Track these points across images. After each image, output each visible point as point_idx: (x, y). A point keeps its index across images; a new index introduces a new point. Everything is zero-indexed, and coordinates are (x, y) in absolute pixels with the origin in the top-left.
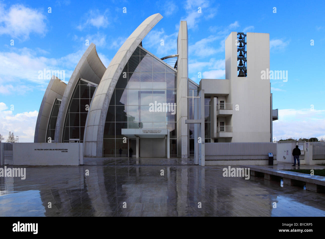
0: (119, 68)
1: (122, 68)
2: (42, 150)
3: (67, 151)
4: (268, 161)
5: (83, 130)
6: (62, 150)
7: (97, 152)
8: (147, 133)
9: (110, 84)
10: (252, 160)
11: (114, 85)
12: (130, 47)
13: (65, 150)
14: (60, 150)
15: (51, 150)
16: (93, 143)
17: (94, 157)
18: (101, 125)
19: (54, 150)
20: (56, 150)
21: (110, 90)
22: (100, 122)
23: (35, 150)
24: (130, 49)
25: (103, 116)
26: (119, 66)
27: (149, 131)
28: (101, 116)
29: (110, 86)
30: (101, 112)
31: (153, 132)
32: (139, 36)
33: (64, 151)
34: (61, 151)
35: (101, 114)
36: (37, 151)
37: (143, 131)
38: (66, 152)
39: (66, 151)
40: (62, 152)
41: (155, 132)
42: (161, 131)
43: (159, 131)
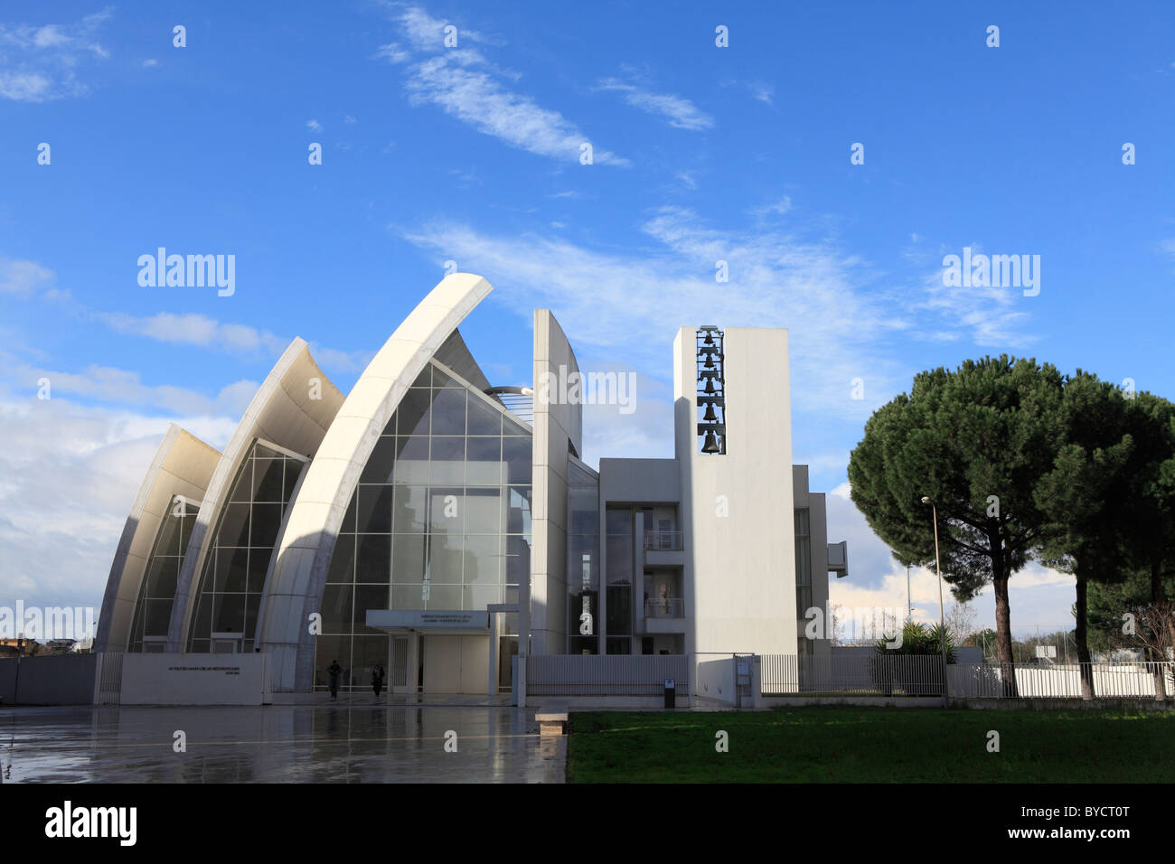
0: (371, 430)
1: (377, 430)
2: (184, 669)
3: (238, 671)
4: (663, 698)
5: (255, 602)
6: (228, 669)
7: (298, 676)
8: (434, 623)
9: (344, 477)
10: (635, 695)
11: (354, 480)
12: (402, 373)
13: (235, 669)
14: (223, 669)
15: (204, 669)
16: (288, 648)
17: (286, 692)
18: (313, 595)
19: (209, 669)
20: (215, 669)
21: (343, 494)
22: (309, 587)
23: (171, 669)
24: (400, 378)
25: (319, 569)
26: (369, 426)
27: (438, 616)
28: (313, 567)
29: (342, 483)
30: (315, 558)
31: (450, 621)
32: (427, 341)
33: (232, 671)
34: (224, 672)
35: (314, 562)
37: (423, 616)
38: (236, 675)
39: (236, 673)
40: (227, 673)
41: (455, 618)
42: (470, 617)
43: (465, 617)
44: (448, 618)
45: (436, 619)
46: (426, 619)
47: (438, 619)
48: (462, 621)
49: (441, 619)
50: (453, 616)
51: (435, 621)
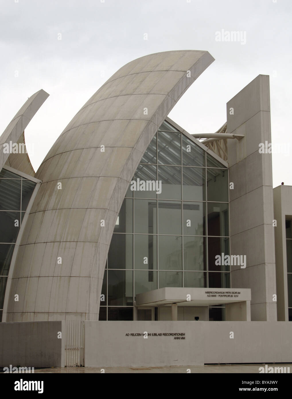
3: (184, 336)
6: (175, 334)
8: (215, 298)
13: (181, 335)
14: (171, 334)
15: (155, 335)
19: (160, 335)
20: (165, 334)
31: (225, 296)
33: (179, 336)
34: (173, 337)
36: (130, 337)
38: (183, 340)
40: (175, 338)
41: (229, 294)
42: (239, 293)
43: (236, 293)
44: (224, 294)
45: (216, 294)
46: (209, 294)
47: (217, 295)
48: (233, 296)
49: (219, 294)
50: (227, 293)
51: (215, 296)
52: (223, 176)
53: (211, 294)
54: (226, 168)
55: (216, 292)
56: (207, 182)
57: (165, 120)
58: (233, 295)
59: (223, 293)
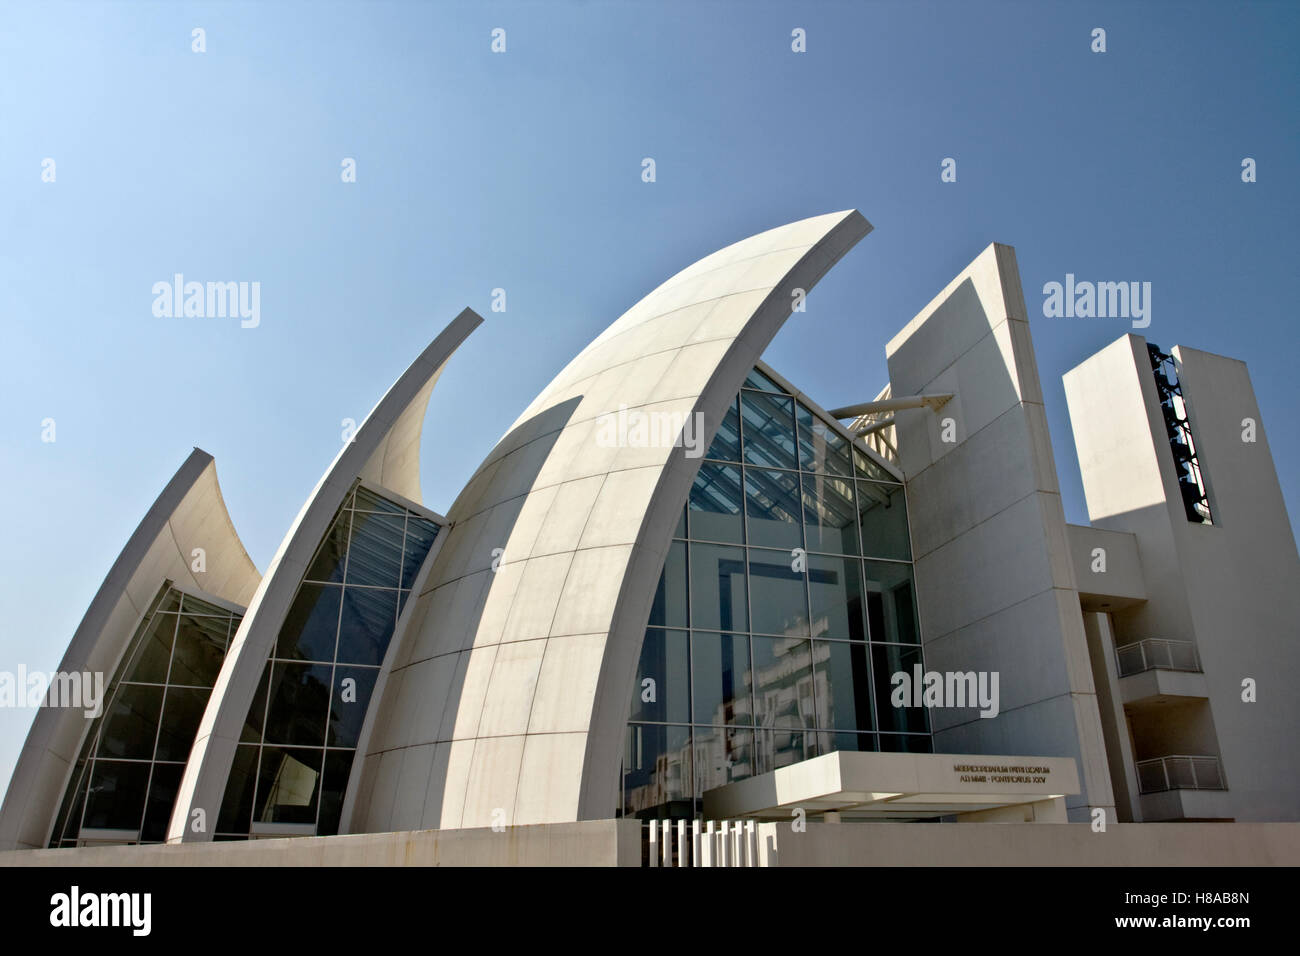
8: (982, 786)
29: (654, 505)
31: (1010, 780)
41: (1021, 774)
42: (1047, 771)
43: (1038, 770)
44: (1005, 774)
45: (983, 774)
46: (964, 774)
47: (988, 775)
48: (1032, 780)
49: (993, 774)
50: (1015, 769)
51: (982, 779)
52: (887, 507)
53: (971, 774)
54: (899, 481)
55: (984, 769)
56: (861, 516)
57: (756, 369)
58: (1031, 775)
59: (1005, 770)
